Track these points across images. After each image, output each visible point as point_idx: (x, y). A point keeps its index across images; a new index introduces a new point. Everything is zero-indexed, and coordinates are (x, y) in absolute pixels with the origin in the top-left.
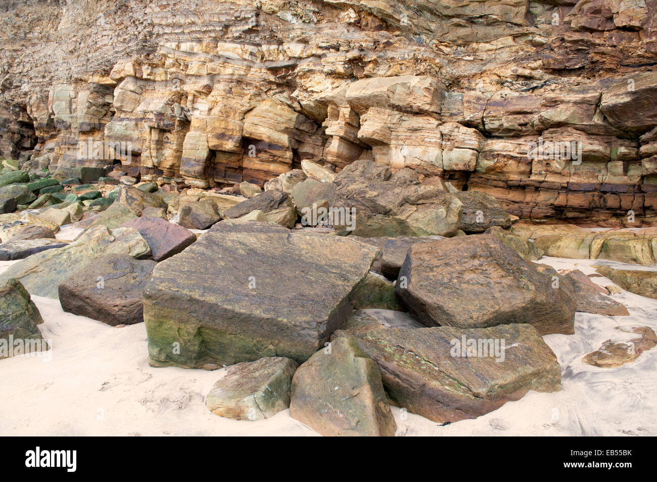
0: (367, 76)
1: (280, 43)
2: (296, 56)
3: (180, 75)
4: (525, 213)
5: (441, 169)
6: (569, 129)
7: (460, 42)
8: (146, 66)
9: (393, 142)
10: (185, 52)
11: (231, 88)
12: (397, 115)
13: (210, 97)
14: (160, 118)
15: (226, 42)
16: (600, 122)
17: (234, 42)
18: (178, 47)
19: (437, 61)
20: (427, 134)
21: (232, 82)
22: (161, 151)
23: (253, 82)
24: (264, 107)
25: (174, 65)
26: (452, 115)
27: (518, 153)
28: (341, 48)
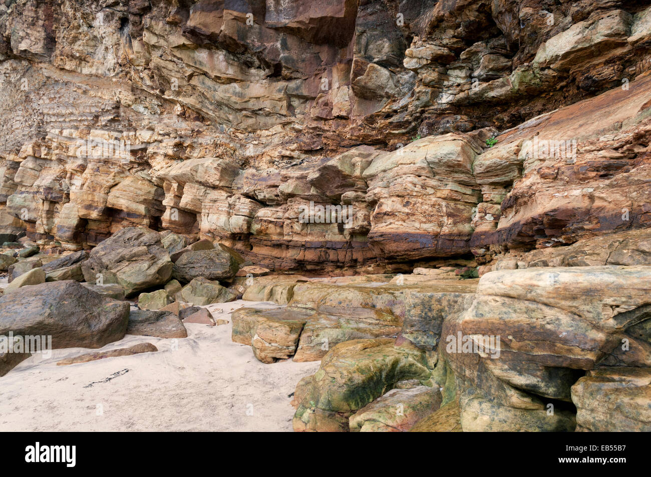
0: (188, 158)
1: (135, 130)
2: (145, 141)
3: (62, 156)
4: (276, 267)
5: (229, 232)
6: (298, 198)
7: (250, 130)
8: (44, 148)
9: (203, 211)
10: (66, 137)
11: (99, 167)
12: (203, 189)
13: (84, 174)
14: (48, 191)
15: (97, 129)
16: (315, 193)
17: (103, 130)
18: (61, 132)
19: (231, 145)
20: (220, 204)
21: (99, 162)
22: (51, 219)
23: (117, 162)
24: (126, 182)
25: (57, 148)
26: (238, 188)
27: (275, 218)
28: (171, 135)
